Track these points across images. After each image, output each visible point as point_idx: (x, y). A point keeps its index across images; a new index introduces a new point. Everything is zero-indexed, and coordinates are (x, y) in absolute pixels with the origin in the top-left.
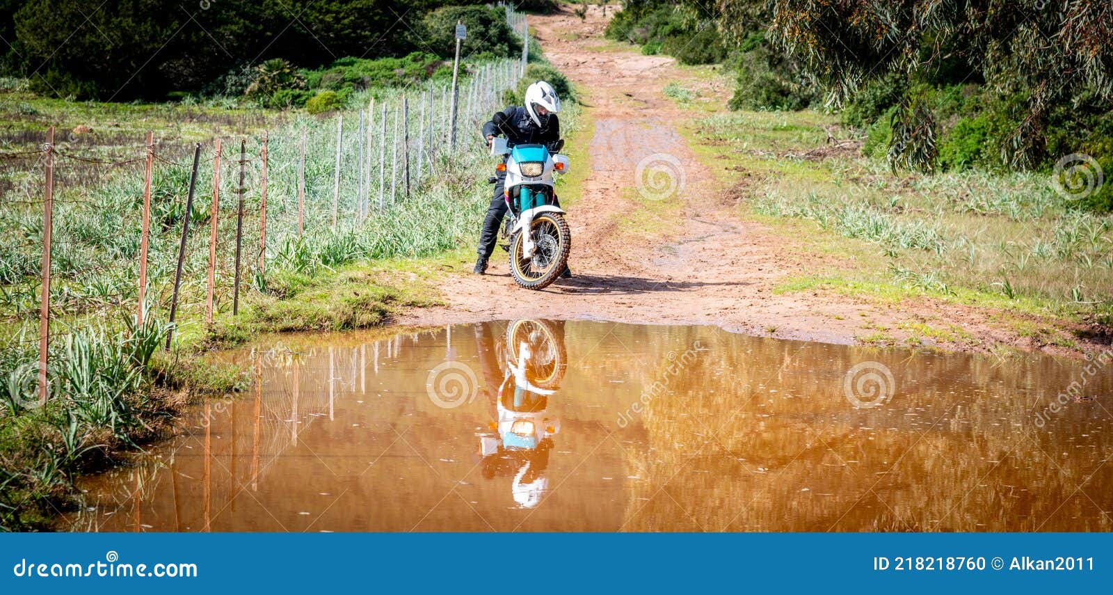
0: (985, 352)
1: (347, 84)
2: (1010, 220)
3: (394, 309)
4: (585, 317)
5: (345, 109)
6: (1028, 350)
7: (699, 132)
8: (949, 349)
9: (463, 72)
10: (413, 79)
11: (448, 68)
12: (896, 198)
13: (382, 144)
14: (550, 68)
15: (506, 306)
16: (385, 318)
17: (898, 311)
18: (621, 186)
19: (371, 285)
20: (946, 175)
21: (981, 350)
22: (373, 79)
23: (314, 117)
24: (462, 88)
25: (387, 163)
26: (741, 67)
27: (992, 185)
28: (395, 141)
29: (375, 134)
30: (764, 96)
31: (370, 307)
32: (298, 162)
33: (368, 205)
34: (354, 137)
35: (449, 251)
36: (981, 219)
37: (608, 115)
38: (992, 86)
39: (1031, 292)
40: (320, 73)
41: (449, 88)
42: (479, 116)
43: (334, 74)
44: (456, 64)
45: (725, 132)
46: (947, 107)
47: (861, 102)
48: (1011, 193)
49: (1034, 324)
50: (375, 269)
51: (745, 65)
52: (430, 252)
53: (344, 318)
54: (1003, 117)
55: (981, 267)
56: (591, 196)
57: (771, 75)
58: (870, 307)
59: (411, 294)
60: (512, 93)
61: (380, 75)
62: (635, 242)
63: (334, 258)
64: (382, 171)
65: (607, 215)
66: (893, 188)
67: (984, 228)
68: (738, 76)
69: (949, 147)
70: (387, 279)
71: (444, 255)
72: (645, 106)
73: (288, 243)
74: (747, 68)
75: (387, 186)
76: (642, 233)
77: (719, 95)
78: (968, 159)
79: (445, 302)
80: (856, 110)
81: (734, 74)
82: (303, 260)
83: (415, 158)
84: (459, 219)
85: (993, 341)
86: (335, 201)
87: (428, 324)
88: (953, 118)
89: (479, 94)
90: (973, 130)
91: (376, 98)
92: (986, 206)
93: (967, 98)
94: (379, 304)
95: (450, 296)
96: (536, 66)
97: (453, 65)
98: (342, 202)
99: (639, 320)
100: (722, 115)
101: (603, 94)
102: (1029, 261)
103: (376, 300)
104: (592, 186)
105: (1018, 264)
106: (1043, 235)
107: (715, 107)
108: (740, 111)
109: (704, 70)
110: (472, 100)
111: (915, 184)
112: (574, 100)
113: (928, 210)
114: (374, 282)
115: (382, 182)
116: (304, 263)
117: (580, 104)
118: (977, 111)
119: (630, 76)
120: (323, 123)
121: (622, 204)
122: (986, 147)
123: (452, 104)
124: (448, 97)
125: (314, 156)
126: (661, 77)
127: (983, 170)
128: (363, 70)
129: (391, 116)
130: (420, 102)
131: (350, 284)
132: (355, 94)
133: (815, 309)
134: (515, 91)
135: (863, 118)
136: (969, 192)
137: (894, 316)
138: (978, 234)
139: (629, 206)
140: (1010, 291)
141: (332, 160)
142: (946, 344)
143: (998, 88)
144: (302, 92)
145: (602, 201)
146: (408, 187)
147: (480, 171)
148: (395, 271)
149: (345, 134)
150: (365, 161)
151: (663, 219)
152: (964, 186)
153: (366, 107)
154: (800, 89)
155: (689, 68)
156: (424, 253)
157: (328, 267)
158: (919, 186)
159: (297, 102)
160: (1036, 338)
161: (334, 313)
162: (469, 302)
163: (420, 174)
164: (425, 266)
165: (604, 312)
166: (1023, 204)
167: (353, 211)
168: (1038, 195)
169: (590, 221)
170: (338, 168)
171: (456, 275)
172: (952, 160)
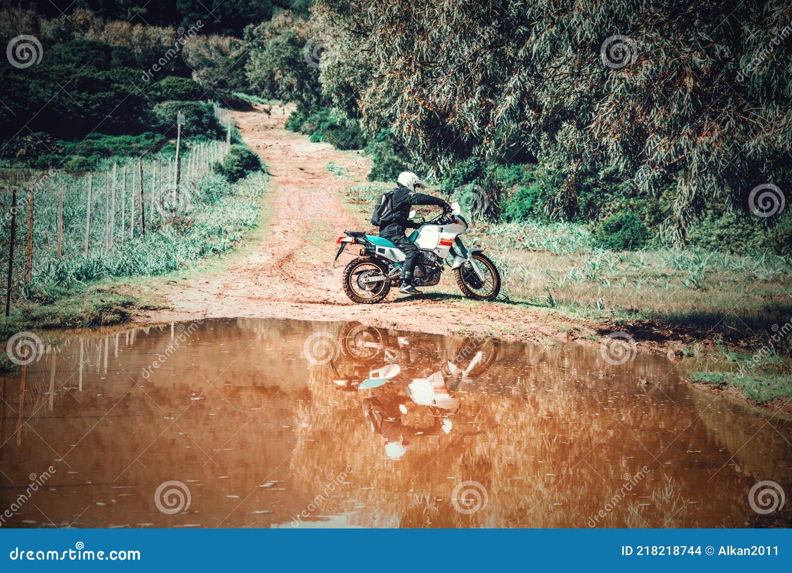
0: (535, 342)
1: (95, 152)
2: (552, 254)
3: (132, 311)
4: (270, 316)
5: (94, 170)
6: (565, 341)
7: (348, 195)
8: (510, 339)
9: (184, 148)
10: (146, 152)
11: (173, 145)
12: (476, 239)
13: (123, 196)
14: (247, 148)
15: (215, 309)
16: (124, 318)
17: (477, 313)
18: (296, 230)
19: (114, 295)
20: (509, 225)
21: (532, 340)
22: (115, 150)
23: (70, 175)
24: (183, 159)
25: (127, 209)
26: (376, 152)
27: (541, 231)
28: (133, 195)
29: (117, 189)
30: (391, 171)
31: (113, 310)
32: (57, 207)
33: (112, 238)
34: (101, 190)
35: (175, 272)
36: (532, 254)
37: (288, 182)
38: (543, 165)
39: (567, 303)
40: (74, 144)
41: (173, 159)
42: (196, 180)
43: (85, 145)
44: (178, 142)
45: (365, 196)
46: (512, 179)
47: (454, 176)
48: (554, 236)
49: (569, 324)
50: (117, 283)
51: (379, 151)
52: (160, 272)
53: (93, 318)
54: (549, 185)
55: (532, 285)
56: (276, 236)
57: (396, 158)
58: (458, 310)
59: (145, 301)
60: (220, 164)
61: (121, 147)
62: (306, 266)
63: (86, 275)
64: (123, 215)
65: (286, 249)
66: (474, 233)
67: (534, 260)
68: (374, 158)
69: (512, 206)
70: (126, 290)
71: (170, 274)
72: (312, 177)
73: (49, 265)
74: (380, 153)
75: (127, 226)
76: (310, 260)
77: (361, 170)
78: (524, 214)
79: (171, 306)
80: (451, 182)
81: (372, 157)
82: (61, 276)
83: (149, 207)
84: (182, 249)
85: (540, 334)
86: (86, 235)
87: (157, 321)
88: (515, 187)
89: (195, 164)
90: (528, 194)
91: (118, 163)
92: (536, 245)
93: (525, 173)
94: (120, 308)
95: (174, 302)
96: (237, 146)
97: (177, 142)
98: (92, 236)
99: (308, 318)
100: (363, 184)
101: (284, 168)
102: (566, 282)
103: (117, 305)
104: (277, 229)
105: (558, 283)
106: (575, 265)
107: (359, 179)
108: (375, 182)
109: (352, 153)
110: (191, 168)
111: (489, 230)
112: (263, 171)
113: (497, 248)
114: (116, 293)
115: (123, 222)
116: (62, 279)
117: (268, 174)
118: (531, 182)
119: (303, 156)
120: (77, 179)
121: (296, 241)
122: (537, 206)
123: (176, 170)
124: (173, 166)
125: (70, 204)
126: (323, 157)
127: (534, 221)
128: (108, 143)
129: (130, 177)
130: (152, 168)
131: (97, 294)
132: (102, 160)
133: (422, 311)
134: (222, 164)
135: (455, 187)
136: (524, 236)
137: (474, 316)
138: (531, 263)
139: (301, 243)
140: (552, 301)
141: (84, 206)
142: (508, 335)
143: (547, 165)
144: (60, 157)
145: (283, 239)
146: (144, 227)
147: (197, 217)
148: (133, 285)
149: (95, 188)
150: (110, 208)
151: (325, 251)
152: (522, 232)
153: (110, 170)
154: (414, 167)
155: (342, 152)
156: (155, 273)
157: (81, 282)
158: (491, 232)
159: (56, 164)
160: (570, 334)
161: (85, 315)
162: (187, 306)
163: (152, 218)
164: (156, 281)
165: (284, 312)
166: (562, 244)
167: (101, 243)
168: (572, 238)
169: (275, 252)
170: (89, 212)
171: (179, 288)
172: (514, 215)
